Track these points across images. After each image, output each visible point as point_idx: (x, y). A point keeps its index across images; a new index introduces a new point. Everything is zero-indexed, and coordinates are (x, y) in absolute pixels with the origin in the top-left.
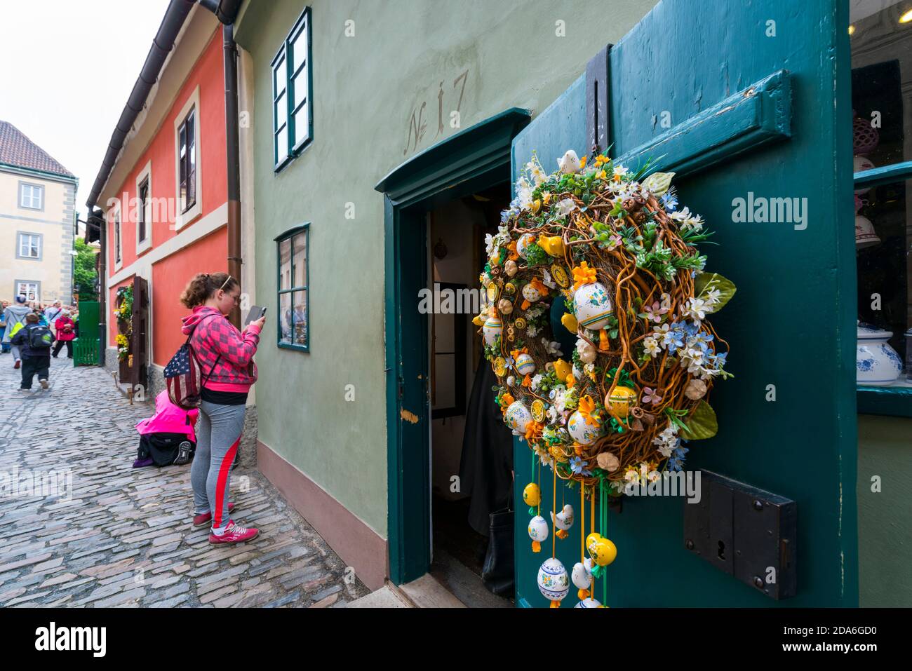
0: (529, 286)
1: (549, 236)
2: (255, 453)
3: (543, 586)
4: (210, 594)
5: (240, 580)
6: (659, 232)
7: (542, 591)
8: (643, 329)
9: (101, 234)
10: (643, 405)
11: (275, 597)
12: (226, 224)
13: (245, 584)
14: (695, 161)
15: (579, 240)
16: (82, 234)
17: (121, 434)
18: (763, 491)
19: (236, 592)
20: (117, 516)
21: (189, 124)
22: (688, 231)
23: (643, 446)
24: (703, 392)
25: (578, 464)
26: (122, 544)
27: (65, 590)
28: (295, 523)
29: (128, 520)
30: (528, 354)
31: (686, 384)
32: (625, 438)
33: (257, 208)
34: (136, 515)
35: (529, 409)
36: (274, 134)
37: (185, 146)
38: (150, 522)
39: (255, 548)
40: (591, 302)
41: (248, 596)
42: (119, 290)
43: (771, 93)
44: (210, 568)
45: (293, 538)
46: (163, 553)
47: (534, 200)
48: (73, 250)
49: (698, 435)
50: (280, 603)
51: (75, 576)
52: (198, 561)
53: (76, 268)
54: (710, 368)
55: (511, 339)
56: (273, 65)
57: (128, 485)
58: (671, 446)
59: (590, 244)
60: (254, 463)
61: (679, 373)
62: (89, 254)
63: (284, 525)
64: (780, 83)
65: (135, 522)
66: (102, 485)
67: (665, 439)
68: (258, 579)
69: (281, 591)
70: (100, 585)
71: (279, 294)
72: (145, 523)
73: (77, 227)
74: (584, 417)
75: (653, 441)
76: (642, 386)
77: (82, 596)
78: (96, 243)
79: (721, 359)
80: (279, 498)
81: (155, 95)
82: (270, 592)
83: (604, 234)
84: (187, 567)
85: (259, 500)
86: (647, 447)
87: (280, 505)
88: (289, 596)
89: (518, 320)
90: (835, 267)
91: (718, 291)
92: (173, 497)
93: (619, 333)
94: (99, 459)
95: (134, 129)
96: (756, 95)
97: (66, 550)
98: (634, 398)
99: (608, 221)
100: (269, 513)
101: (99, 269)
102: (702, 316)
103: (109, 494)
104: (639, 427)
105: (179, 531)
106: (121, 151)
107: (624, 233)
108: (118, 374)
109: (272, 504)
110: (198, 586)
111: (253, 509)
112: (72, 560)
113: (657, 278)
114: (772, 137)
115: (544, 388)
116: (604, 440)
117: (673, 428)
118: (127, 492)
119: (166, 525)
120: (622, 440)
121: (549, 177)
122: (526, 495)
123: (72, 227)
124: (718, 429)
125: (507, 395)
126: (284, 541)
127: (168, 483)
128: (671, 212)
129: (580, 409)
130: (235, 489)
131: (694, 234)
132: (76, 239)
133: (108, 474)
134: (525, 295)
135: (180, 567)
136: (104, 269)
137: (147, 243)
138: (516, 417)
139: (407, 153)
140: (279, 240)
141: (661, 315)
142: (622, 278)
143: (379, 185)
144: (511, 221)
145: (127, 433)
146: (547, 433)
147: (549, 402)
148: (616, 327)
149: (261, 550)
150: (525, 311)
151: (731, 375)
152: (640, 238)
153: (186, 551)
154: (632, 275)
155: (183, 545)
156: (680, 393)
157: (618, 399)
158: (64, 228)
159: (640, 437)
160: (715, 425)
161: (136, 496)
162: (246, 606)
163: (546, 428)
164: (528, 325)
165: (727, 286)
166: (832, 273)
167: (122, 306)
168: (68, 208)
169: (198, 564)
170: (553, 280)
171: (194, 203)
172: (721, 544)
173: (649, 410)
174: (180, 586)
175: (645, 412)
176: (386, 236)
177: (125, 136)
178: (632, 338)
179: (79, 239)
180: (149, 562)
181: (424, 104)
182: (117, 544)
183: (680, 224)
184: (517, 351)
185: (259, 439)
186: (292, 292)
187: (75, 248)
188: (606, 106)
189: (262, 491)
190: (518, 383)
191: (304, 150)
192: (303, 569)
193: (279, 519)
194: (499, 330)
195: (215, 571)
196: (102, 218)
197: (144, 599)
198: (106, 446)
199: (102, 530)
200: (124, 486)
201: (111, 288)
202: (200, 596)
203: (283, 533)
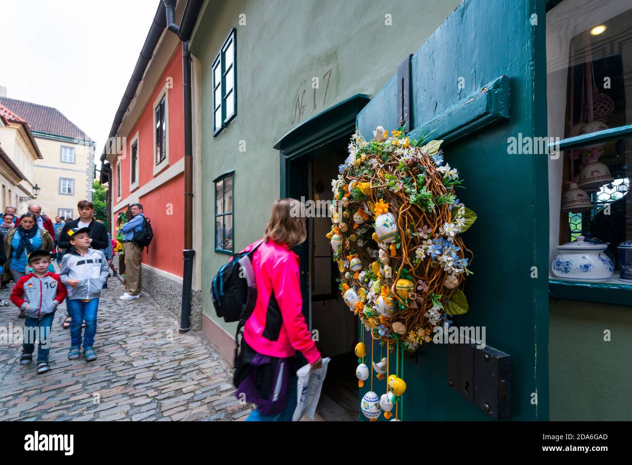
0: (356, 214)
1: (365, 182)
2: (201, 322)
3: (364, 409)
4: (169, 411)
5: (188, 403)
6: (428, 179)
7: (363, 412)
8: (416, 242)
9: (109, 178)
10: (417, 291)
11: (209, 414)
12: (183, 171)
13: (191, 405)
14: (454, 133)
15: (379, 185)
16: (98, 179)
17: (119, 308)
18: (493, 349)
19: (185, 410)
20: (115, 359)
21: (162, 106)
22: (449, 179)
23: (419, 318)
24: (455, 284)
25: (383, 329)
26: (117, 377)
27: (83, 404)
28: (224, 368)
29: (121, 362)
30: (358, 258)
31: (445, 278)
32: (408, 313)
33: (202, 161)
34: (126, 359)
35: (357, 293)
36: (213, 112)
37: (159, 122)
38: (135, 364)
39: (198, 383)
40: (384, 225)
41: (192, 413)
42: (119, 215)
43: (496, 91)
44: (169, 394)
45: (223, 377)
46: (142, 384)
47: (357, 159)
48: (93, 188)
49: (456, 312)
50: (213, 418)
51: (89, 395)
52: (163, 389)
53: (94, 200)
54: (458, 268)
55: (347, 248)
56: (213, 67)
57: (122, 340)
58: (436, 318)
59: (385, 188)
60: (200, 328)
61: (440, 271)
62: (103, 191)
63: (217, 369)
64: (502, 84)
65: (125, 363)
66: (107, 339)
67: (432, 313)
68: (199, 403)
69: (213, 411)
70: (103, 402)
71: (216, 217)
72: (132, 364)
73: (95, 173)
74: (384, 299)
75: (425, 315)
76: (417, 279)
77: (93, 408)
78: (107, 184)
79: (464, 262)
80: (215, 351)
81: (141, 88)
82: (206, 411)
83: (392, 182)
84: (156, 393)
85: (202, 352)
86: (422, 319)
87: (215, 356)
88: (218, 414)
89: (351, 236)
90: (533, 203)
91: (463, 218)
92: (149, 348)
93: (401, 245)
94: (105, 323)
95: (129, 110)
96: (487, 92)
97: (84, 379)
98: (411, 287)
99: (396, 173)
100: (208, 361)
101: (108, 201)
102: (452, 234)
103: (111, 345)
104: (415, 306)
105: (152, 370)
106: (121, 124)
107: (405, 181)
108: (119, 269)
109: (211, 355)
110: (162, 405)
111: (198, 358)
112: (88, 385)
113: (424, 210)
114: (496, 119)
115: (366, 280)
116: (396, 314)
117: (437, 307)
118: (121, 345)
119: (144, 366)
120: (406, 314)
121: (368, 143)
122: (356, 350)
123: (92, 174)
124: (469, 309)
125: (345, 285)
126: (216, 379)
127: (146, 339)
128: (438, 166)
129: (382, 293)
130: (187, 344)
131: (452, 181)
132: (94, 181)
133: (111, 333)
134: (355, 220)
135: (152, 393)
136: (111, 201)
137: (136, 184)
138: (349, 299)
139: (294, 124)
140: (216, 181)
141: (428, 234)
142: (403, 209)
143: (276, 145)
144: (346, 171)
145: (122, 307)
146: (366, 310)
147: (368, 289)
148: (400, 241)
149: (201, 384)
150: (356, 230)
151: (472, 273)
152: (415, 184)
153: (155, 383)
154: (409, 208)
155: (154, 379)
156: (441, 283)
157: (401, 287)
158: (87, 175)
159: (417, 312)
160: (467, 305)
161: (127, 347)
162: (190, 420)
163: (365, 306)
164: (358, 239)
165: (471, 215)
166: (531, 208)
167: (121, 225)
168: (90, 161)
169: (163, 392)
170: (369, 210)
171: (165, 158)
172: (467, 383)
173: (421, 294)
174: (151, 405)
175: (417, 296)
176: (281, 179)
177: (123, 115)
178: (409, 248)
179: (96, 181)
180: (132, 389)
181: (305, 92)
182: (114, 377)
183: (443, 175)
184: (351, 256)
185: (203, 312)
186: (224, 216)
187: (94, 187)
188: (408, 95)
189: (204, 346)
190: (351, 277)
191: (232, 122)
192: (229, 398)
193: (214, 365)
194: (340, 242)
195: (174, 396)
196: (110, 168)
197: (129, 412)
198: (110, 315)
199: (106, 367)
200: (119, 341)
201: (115, 213)
202: (163, 412)
203: (216, 374)
